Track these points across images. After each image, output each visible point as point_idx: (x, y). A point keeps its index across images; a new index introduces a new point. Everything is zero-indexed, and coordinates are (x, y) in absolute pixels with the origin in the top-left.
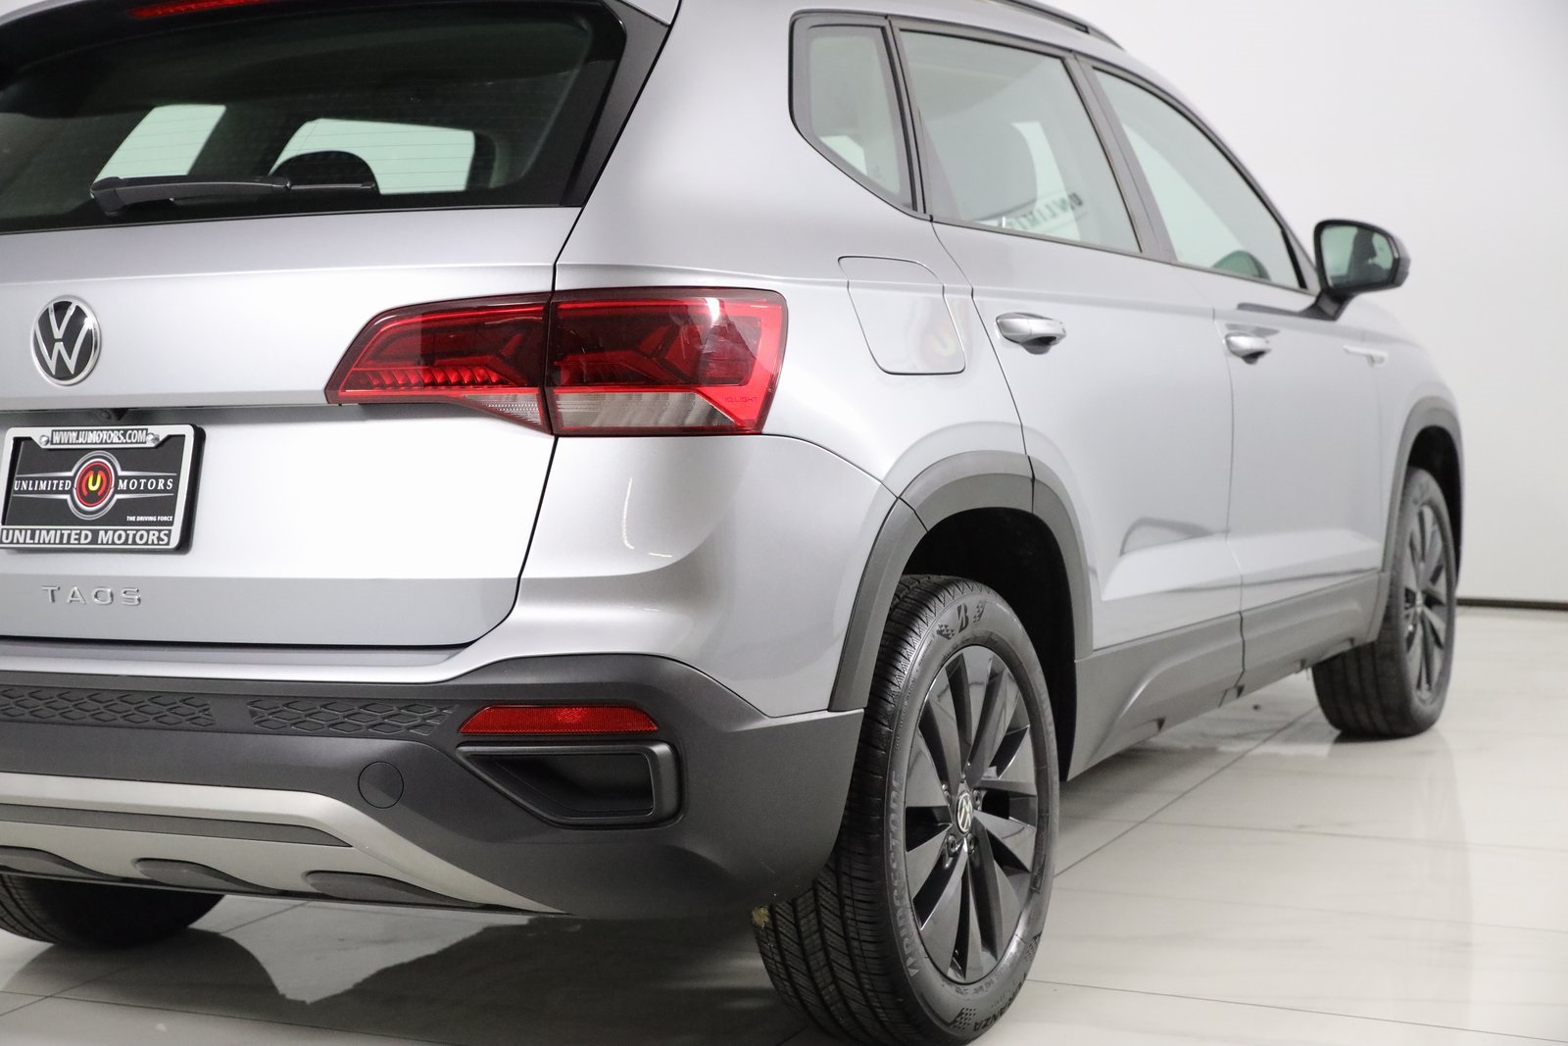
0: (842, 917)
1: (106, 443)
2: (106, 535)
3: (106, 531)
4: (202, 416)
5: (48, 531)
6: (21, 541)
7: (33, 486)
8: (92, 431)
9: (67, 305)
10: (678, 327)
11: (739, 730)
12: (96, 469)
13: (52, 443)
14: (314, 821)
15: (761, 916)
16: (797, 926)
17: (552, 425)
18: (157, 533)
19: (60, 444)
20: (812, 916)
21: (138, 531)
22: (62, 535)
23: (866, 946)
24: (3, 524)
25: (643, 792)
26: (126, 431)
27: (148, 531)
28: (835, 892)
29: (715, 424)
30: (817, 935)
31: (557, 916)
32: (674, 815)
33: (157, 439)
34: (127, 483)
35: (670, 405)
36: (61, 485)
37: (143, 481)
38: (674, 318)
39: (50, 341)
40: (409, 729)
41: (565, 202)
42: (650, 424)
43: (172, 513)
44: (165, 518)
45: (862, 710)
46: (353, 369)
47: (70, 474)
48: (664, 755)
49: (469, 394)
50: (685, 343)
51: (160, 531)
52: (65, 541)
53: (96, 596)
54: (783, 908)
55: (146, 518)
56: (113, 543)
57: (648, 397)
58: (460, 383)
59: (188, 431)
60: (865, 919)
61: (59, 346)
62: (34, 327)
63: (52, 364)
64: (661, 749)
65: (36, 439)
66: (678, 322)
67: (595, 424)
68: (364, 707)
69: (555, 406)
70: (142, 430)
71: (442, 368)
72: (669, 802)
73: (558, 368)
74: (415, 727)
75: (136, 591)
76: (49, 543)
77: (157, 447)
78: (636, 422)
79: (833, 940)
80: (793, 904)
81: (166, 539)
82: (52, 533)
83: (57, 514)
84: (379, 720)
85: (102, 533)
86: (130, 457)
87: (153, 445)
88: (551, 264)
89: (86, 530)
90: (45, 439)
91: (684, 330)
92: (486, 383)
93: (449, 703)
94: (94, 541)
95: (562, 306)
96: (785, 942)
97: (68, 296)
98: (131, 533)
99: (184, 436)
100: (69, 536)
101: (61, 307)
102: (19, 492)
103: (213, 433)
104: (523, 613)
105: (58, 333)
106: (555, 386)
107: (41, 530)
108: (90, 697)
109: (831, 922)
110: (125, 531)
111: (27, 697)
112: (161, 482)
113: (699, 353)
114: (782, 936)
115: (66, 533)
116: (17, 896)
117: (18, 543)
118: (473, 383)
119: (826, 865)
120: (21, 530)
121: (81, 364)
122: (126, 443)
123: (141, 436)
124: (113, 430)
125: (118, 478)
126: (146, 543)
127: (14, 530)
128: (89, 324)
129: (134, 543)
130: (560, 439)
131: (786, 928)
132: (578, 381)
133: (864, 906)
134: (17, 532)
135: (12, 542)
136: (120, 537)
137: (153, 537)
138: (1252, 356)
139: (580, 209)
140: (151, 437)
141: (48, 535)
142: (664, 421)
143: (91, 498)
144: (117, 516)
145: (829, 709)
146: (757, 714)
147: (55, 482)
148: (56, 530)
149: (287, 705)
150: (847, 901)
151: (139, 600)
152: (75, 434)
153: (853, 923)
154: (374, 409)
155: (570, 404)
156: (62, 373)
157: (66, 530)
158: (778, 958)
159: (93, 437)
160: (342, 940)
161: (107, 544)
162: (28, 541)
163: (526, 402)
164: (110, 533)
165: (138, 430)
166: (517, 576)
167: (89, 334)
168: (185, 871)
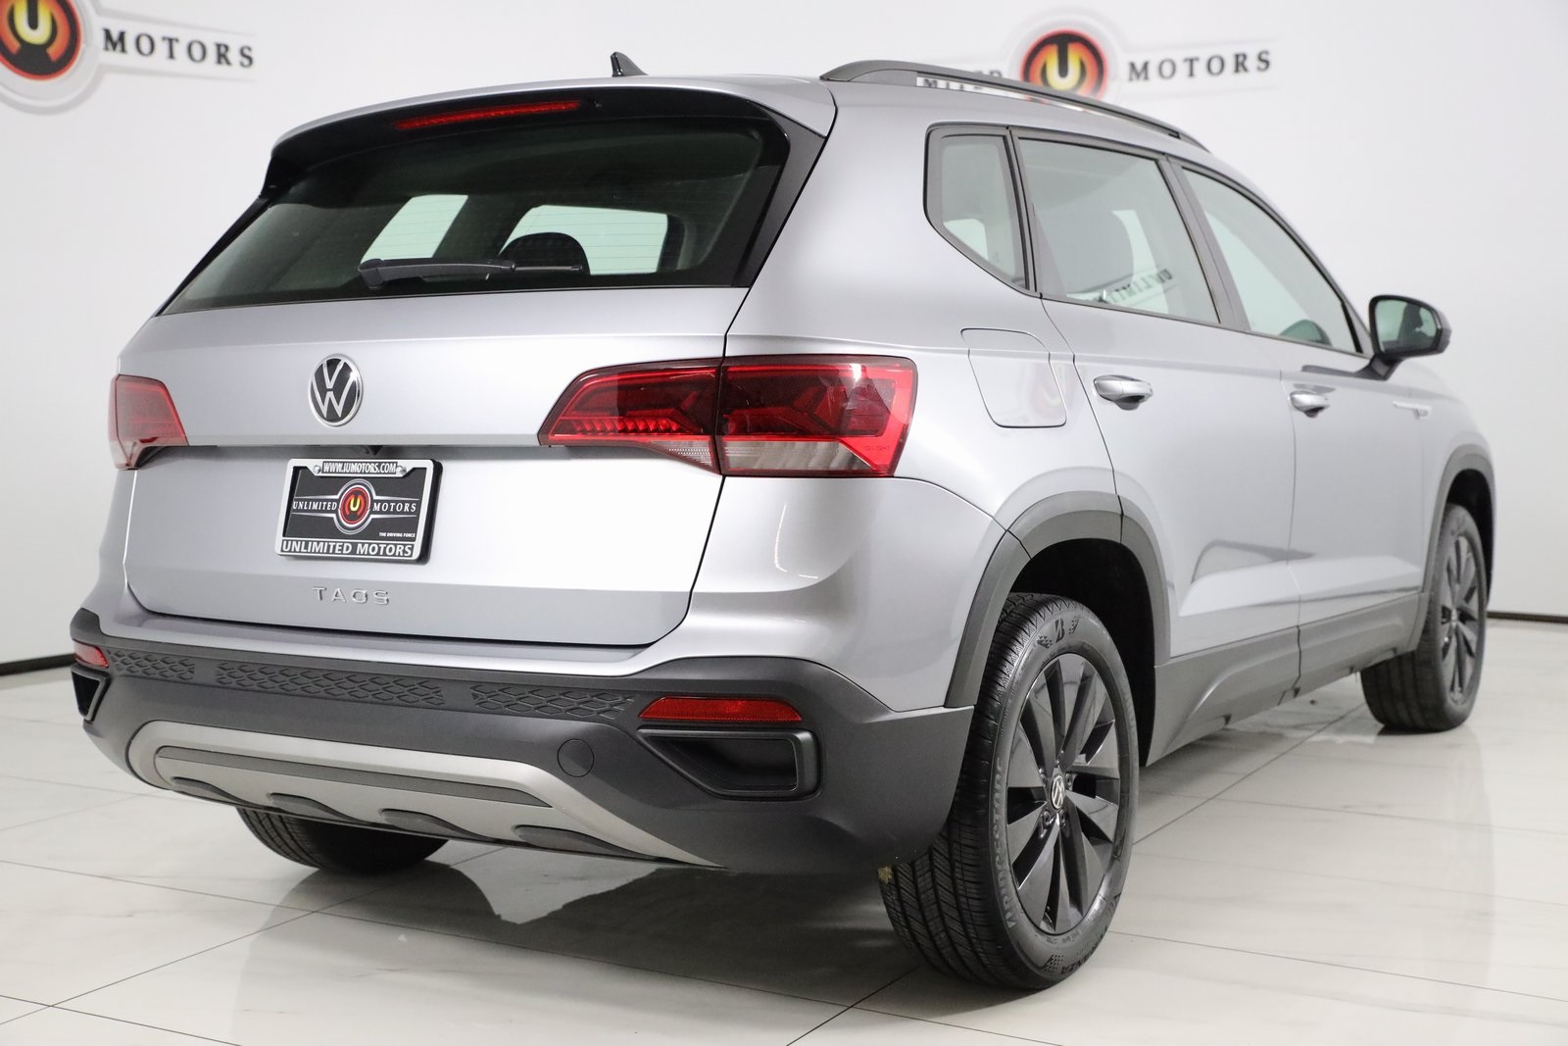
0: (953, 878)
1: (365, 473)
2: (363, 547)
3: (363, 544)
4: (440, 453)
5: (318, 542)
6: (298, 550)
7: (308, 506)
8: (354, 463)
9: (337, 361)
10: (826, 388)
11: (868, 721)
12: (356, 493)
13: (323, 472)
14: (521, 785)
15: (885, 874)
16: (915, 883)
17: (720, 466)
18: (402, 547)
19: (329, 472)
20: (928, 875)
21: (388, 544)
22: (329, 546)
23: (971, 902)
24: (284, 535)
25: (788, 770)
26: (380, 463)
27: (396, 545)
28: (947, 856)
29: (855, 468)
30: (931, 891)
31: (717, 869)
32: (814, 791)
33: (404, 470)
34: (380, 506)
35: (819, 453)
36: (328, 507)
37: (393, 504)
38: (821, 379)
39: (323, 391)
40: (599, 713)
41: (736, 282)
42: (801, 467)
43: (415, 531)
44: (409, 535)
45: (973, 707)
46: (561, 418)
47: (337, 497)
48: (806, 741)
49: (654, 440)
50: (831, 401)
51: (405, 545)
52: (331, 551)
53: (354, 596)
54: (904, 868)
55: (394, 535)
56: (369, 554)
57: (800, 445)
58: (646, 431)
59: (428, 465)
60: (972, 879)
61: (330, 395)
62: (312, 379)
63: (324, 409)
64: (804, 736)
65: (311, 468)
66: (825, 383)
67: (756, 467)
68: (564, 694)
69: (723, 449)
70: (393, 463)
71: (631, 418)
72: (810, 778)
73: (727, 420)
74: (604, 712)
75: (385, 593)
76: (319, 552)
77: (404, 477)
78: (790, 465)
79: (946, 896)
80: (912, 865)
81: (410, 552)
82: (321, 544)
83: (326, 529)
84: (576, 705)
85: (360, 545)
86: (383, 485)
87: (401, 475)
88: (723, 335)
89: (348, 544)
90: (318, 468)
91: (831, 390)
92: (668, 431)
93: (630, 694)
94: (354, 552)
95: (731, 369)
96: (906, 896)
97: (337, 355)
98: (382, 546)
99: (425, 469)
100: (335, 546)
101: (332, 363)
102: (297, 510)
103: (447, 466)
104: (693, 621)
105: (330, 384)
106: (723, 434)
107: (312, 542)
108: (347, 678)
109: (943, 880)
110: (378, 544)
111: (299, 675)
112: (407, 505)
113: (843, 409)
114: (903, 891)
115: (332, 544)
116: (291, 830)
117: (295, 551)
118: (657, 431)
119: (940, 834)
120: (297, 541)
121: (347, 410)
122: (380, 473)
123: (392, 468)
124: (370, 463)
125: (373, 501)
126: (394, 555)
127: (292, 541)
128: (353, 377)
129: (385, 554)
130: (727, 479)
131: (905, 883)
132: (742, 431)
133: (971, 868)
134: (294, 543)
135: (290, 551)
136: (373, 549)
137: (399, 550)
138: (1313, 411)
139: (747, 289)
140: (400, 469)
141: (318, 545)
142: (813, 465)
143: (353, 517)
144: (372, 532)
145: (945, 706)
146: (885, 709)
147: (325, 503)
148: (324, 542)
149: (502, 690)
150: (957, 864)
151: (388, 600)
152: (341, 465)
153: (961, 882)
154: (577, 451)
155: (736, 450)
156: (332, 417)
157: (332, 542)
158: (899, 909)
159: (355, 467)
160: (545, 876)
161: (364, 554)
162: (303, 550)
163: (701, 448)
164: (366, 546)
165: (389, 463)
166: (689, 590)
167: (354, 386)
168: (420, 820)
